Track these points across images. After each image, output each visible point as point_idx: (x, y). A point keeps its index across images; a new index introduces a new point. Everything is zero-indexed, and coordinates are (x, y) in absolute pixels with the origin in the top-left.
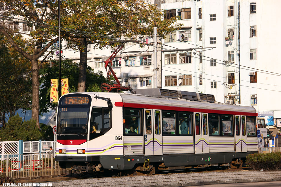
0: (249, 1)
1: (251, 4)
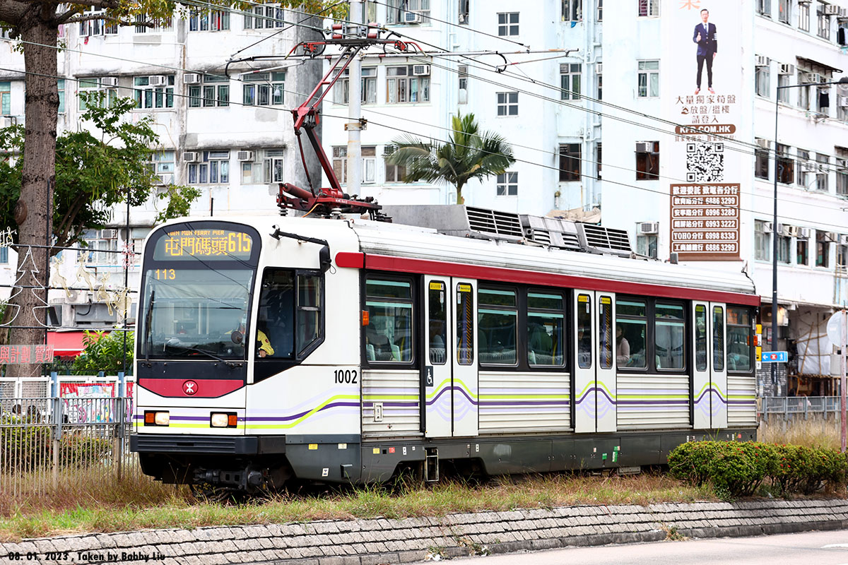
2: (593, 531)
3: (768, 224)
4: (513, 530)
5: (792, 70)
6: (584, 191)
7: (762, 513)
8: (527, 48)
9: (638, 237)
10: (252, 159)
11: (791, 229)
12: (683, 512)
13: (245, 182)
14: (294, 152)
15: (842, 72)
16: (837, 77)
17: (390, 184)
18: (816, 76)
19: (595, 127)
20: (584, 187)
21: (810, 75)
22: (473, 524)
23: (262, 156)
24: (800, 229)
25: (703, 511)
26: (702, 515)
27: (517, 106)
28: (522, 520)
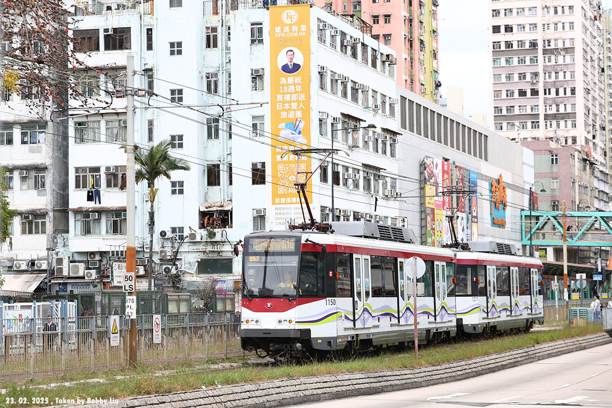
0: (248, 19)
1: (252, 24)
2: (295, 396)
3: (328, 209)
4: (253, 397)
5: (339, 121)
6: (222, 191)
7: (380, 379)
8: (236, 102)
9: (254, 217)
10: (27, 175)
11: (340, 211)
12: (340, 381)
13: (23, 189)
14: (52, 171)
15: (365, 121)
16: (363, 124)
17: (109, 189)
18: (352, 124)
19: (227, 154)
20: (222, 189)
21: (349, 123)
22: (231, 394)
23: (33, 174)
24: (345, 211)
25: (349, 380)
26: (349, 382)
27: (182, 143)
28: (257, 390)
